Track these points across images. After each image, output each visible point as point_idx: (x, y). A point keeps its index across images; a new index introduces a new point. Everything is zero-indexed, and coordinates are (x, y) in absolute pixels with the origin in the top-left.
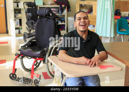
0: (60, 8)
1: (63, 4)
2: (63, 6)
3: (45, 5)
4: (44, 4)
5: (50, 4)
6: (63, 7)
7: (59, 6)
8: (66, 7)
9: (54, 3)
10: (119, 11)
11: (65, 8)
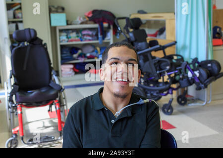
0: (99, 29)
1: (104, 21)
2: (106, 25)
3: (71, 24)
4: (69, 23)
5: (80, 22)
6: (105, 28)
7: (96, 26)
8: (112, 27)
9: (87, 21)
10: (218, 29)
11: (109, 28)
